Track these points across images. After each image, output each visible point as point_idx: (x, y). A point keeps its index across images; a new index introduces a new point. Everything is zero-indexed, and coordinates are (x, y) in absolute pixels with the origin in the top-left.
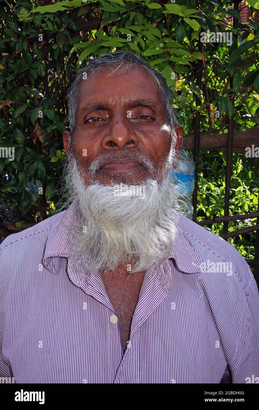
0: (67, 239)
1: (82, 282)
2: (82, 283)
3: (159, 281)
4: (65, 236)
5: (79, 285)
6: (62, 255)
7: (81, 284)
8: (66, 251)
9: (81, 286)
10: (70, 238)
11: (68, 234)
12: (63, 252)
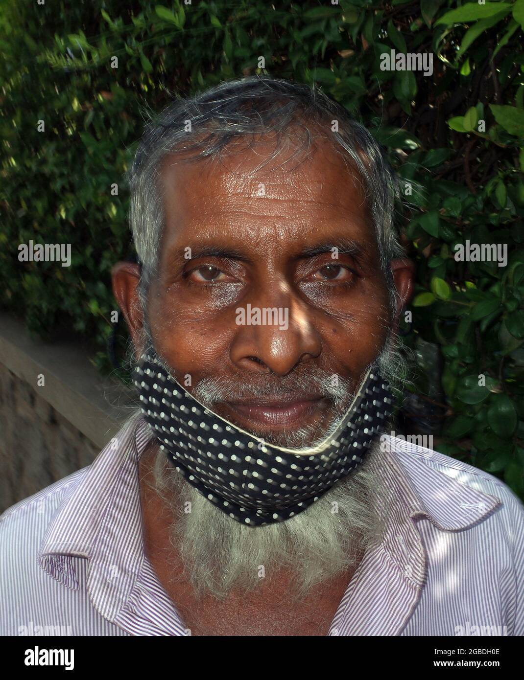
0: (89, 516)
1: (118, 611)
2: (118, 613)
3: (396, 570)
4: (87, 509)
5: (111, 617)
6: (75, 550)
7: (116, 615)
8: (84, 543)
9: (115, 619)
10: (96, 514)
11: (95, 505)
12: (78, 544)
